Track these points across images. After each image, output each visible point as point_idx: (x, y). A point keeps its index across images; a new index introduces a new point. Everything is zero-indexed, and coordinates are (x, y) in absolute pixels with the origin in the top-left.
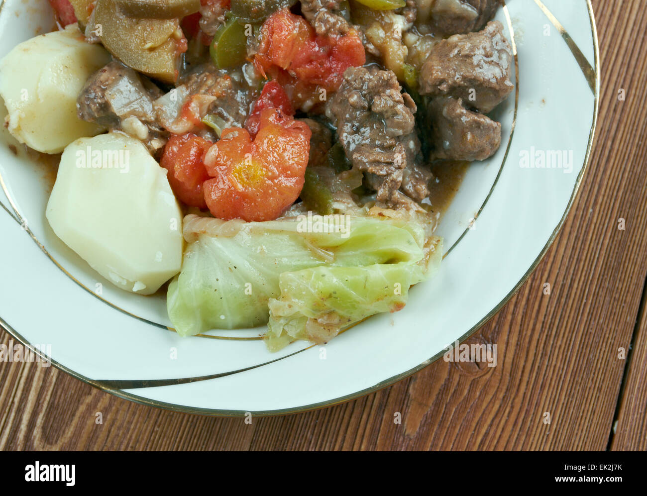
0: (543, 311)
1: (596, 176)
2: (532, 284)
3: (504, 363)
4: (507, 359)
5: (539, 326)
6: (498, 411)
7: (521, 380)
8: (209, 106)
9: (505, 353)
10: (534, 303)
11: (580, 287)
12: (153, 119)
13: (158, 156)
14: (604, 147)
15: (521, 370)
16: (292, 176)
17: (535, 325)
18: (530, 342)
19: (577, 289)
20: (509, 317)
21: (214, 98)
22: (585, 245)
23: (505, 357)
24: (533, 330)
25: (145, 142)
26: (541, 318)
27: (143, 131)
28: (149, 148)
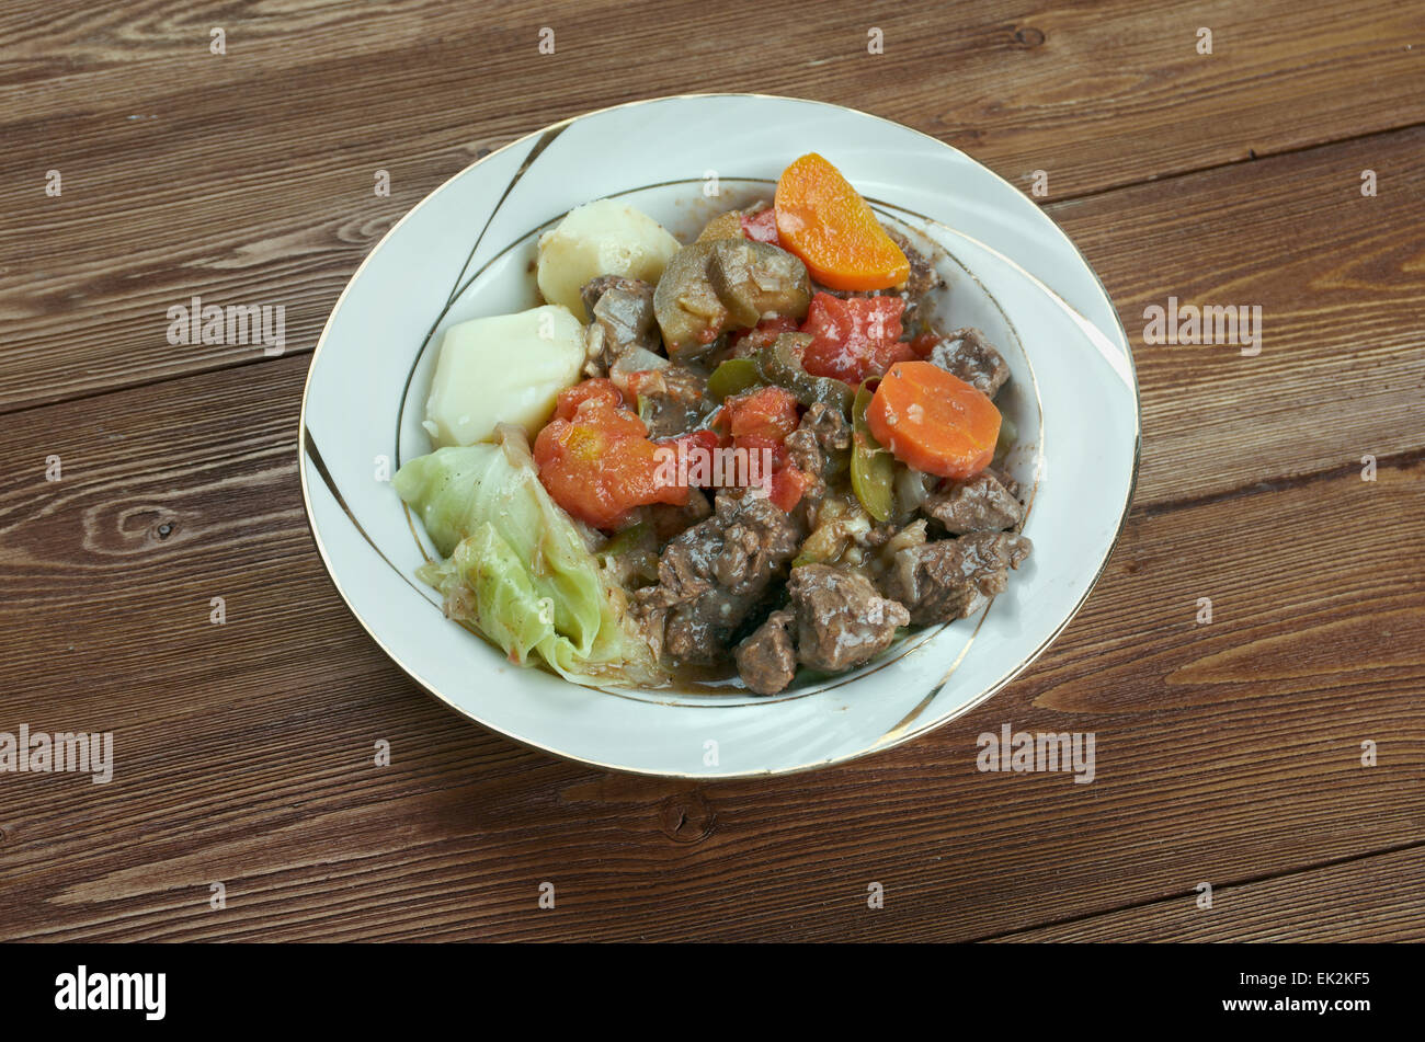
0: (784, 865)
1: (984, 843)
2: (810, 837)
3: (697, 853)
4: (704, 854)
5: (764, 869)
6: (640, 874)
7: (689, 880)
8: (656, 392)
9: (710, 849)
10: (787, 851)
11: (837, 890)
12: (614, 350)
13: (584, 377)
14: (1025, 835)
15: (701, 874)
16: (609, 489)
17: (763, 863)
18: (739, 868)
19: (834, 888)
20: (756, 833)
21: (665, 390)
22: (892, 872)
23: (706, 851)
24: (756, 865)
25: (588, 358)
26: (775, 867)
27: (596, 346)
28: (585, 365)
